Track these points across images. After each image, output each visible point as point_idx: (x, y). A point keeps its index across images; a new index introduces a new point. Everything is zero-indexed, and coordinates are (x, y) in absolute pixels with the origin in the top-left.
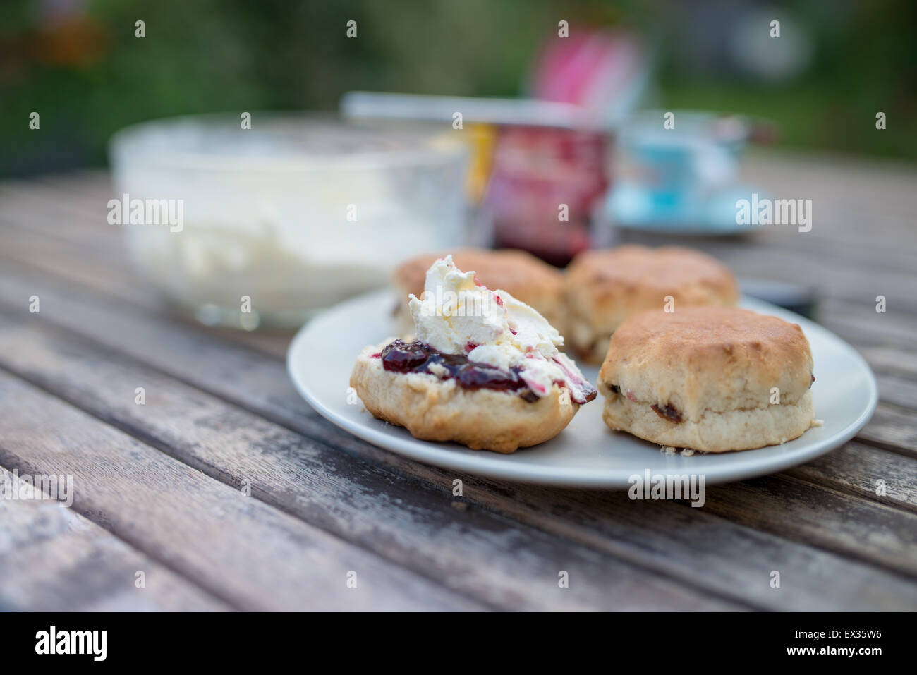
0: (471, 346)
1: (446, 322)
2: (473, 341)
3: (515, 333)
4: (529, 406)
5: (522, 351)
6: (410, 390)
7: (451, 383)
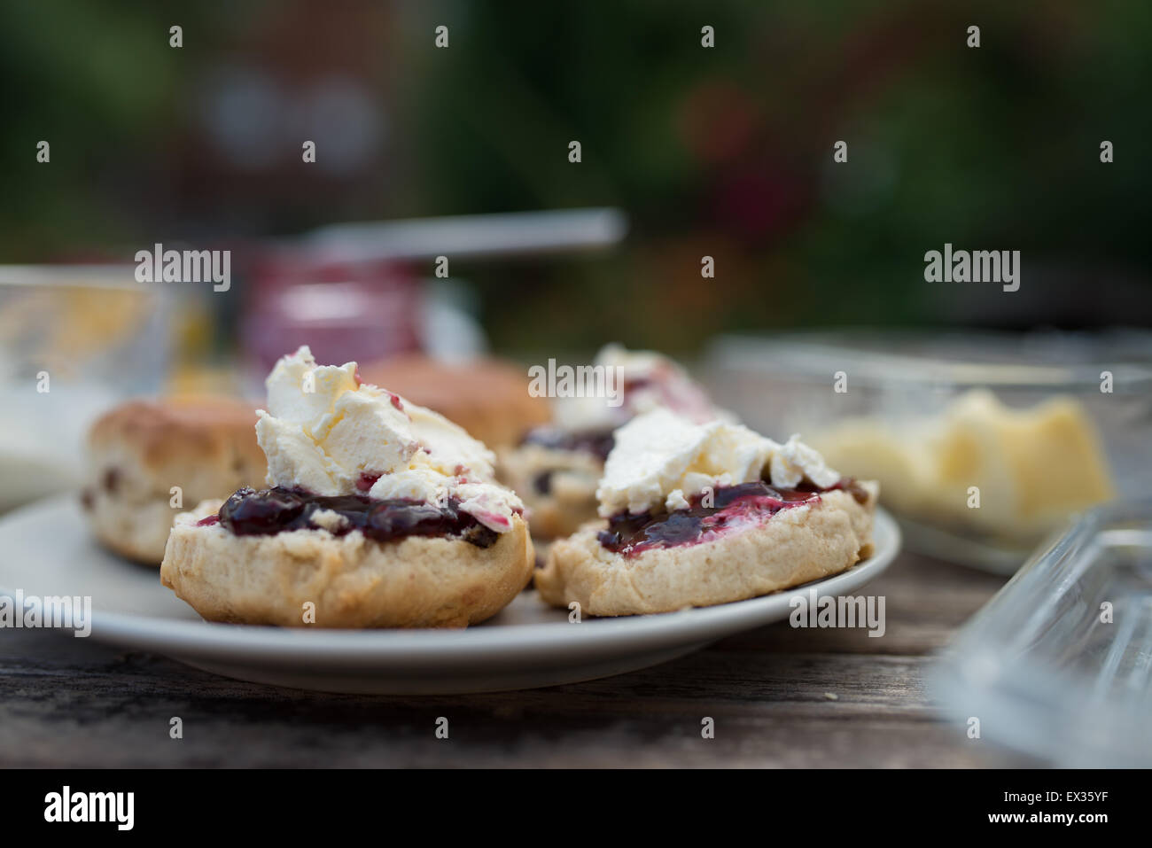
0: (369, 480)
1: (319, 448)
2: (372, 470)
3: (428, 452)
4: (484, 553)
5: (448, 476)
6: (289, 560)
7: (355, 538)
